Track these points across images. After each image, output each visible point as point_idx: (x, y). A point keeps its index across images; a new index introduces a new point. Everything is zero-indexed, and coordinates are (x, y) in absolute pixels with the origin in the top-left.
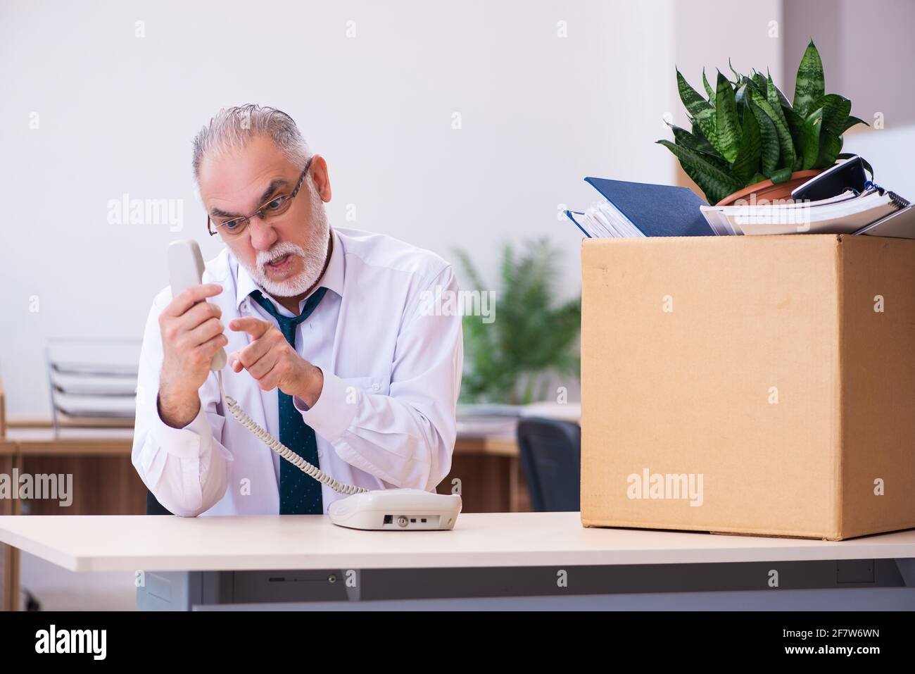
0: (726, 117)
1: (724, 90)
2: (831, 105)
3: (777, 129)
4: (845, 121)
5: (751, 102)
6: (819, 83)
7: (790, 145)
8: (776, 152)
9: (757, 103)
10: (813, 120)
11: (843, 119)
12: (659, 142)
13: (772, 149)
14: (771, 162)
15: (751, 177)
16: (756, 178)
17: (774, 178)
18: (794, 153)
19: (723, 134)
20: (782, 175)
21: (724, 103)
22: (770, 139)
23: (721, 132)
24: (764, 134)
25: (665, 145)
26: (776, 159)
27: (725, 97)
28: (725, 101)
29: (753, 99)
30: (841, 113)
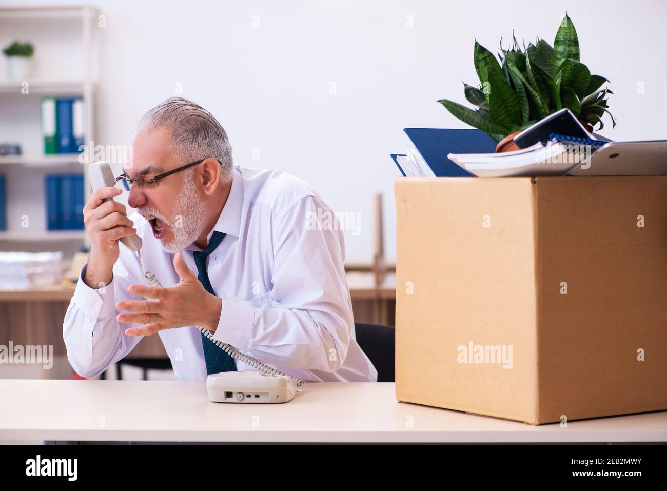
1: (485, 58)
2: (574, 67)
3: (526, 89)
4: (589, 79)
8: (527, 107)
9: (511, 68)
10: (556, 80)
11: (587, 78)
12: (439, 101)
14: (526, 115)
15: (512, 126)
22: (522, 97)
24: (519, 93)
25: (442, 103)
26: (528, 112)
27: (487, 64)
28: (487, 67)
29: (509, 65)
30: (583, 73)
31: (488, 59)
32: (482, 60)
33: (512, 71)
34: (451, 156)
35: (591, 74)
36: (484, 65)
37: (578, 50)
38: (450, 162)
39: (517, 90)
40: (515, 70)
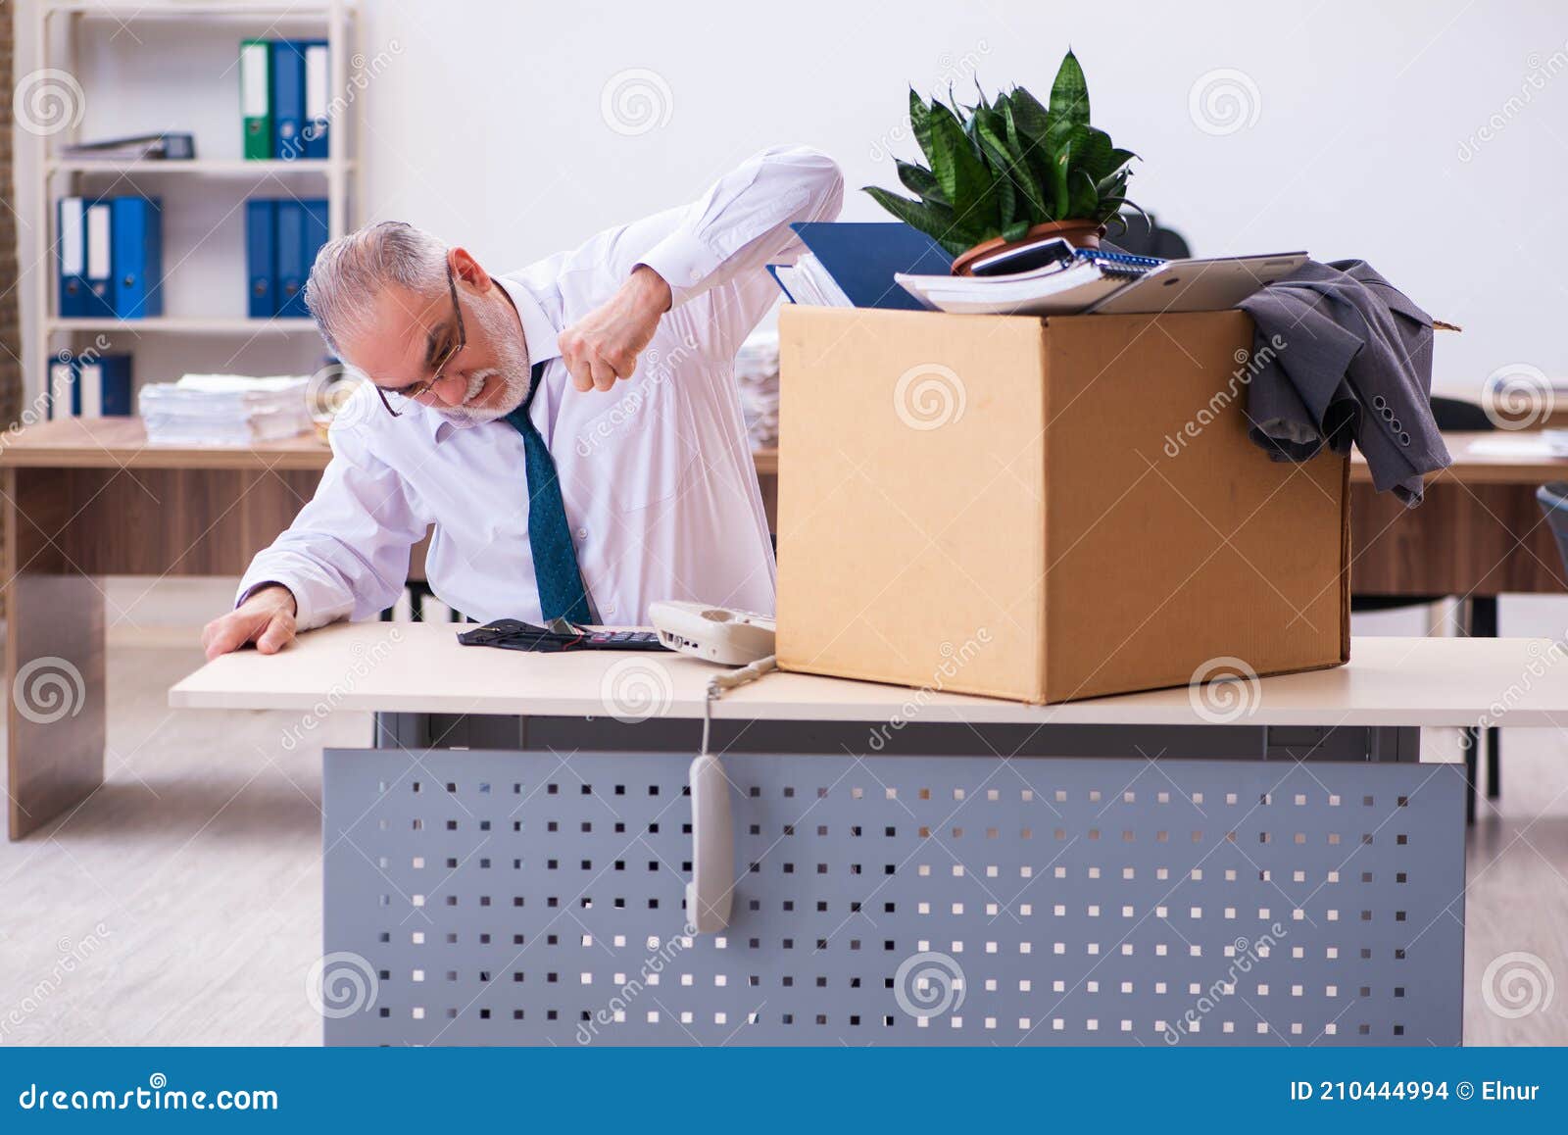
0: (949, 155)
1: (943, 121)
2: (1084, 136)
3: (1011, 169)
5: (979, 135)
6: (1079, 104)
7: (1030, 188)
8: (1011, 200)
9: (984, 136)
10: (1060, 157)
11: (1107, 152)
12: (865, 189)
13: (1007, 195)
14: (1009, 213)
15: (984, 230)
16: (989, 234)
17: (1007, 234)
18: (1040, 198)
19: (947, 176)
20: (1017, 230)
21: (943, 138)
22: (1004, 183)
23: (944, 174)
24: (998, 175)
25: (870, 193)
26: (1013, 209)
27: (945, 129)
28: (945, 135)
29: (982, 132)
30: (1101, 146)
31: (947, 121)
32: (939, 122)
33: (987, 142)
34: (899, 278)
35: (1114, 147)
36: (940, 131)
37: (1087, 107)
38: (899, 287)
39: (994, 173)
40: (994, 141)
